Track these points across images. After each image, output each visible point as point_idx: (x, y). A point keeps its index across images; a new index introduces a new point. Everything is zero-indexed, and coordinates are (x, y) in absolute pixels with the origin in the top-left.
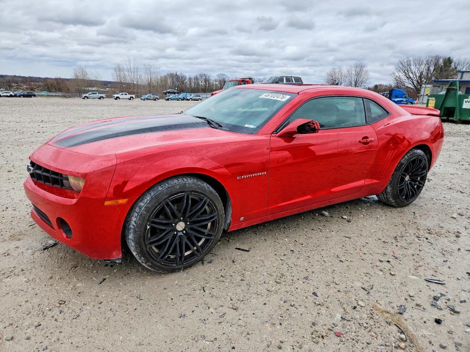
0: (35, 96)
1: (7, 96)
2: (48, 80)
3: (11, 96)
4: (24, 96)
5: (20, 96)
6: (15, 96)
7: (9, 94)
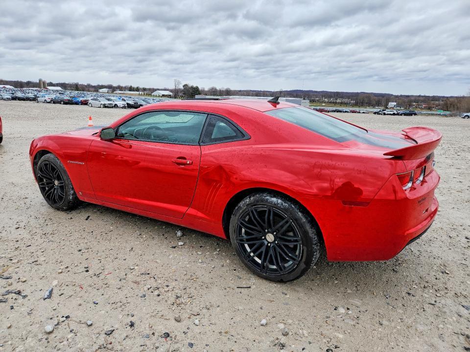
0: (415, 114)
1: (391, 114)
2: (450, 99)
3: (394, 114)
4: (405, 114)
5: (401, 115)
6: (398, 114)
7: (392, 113)
